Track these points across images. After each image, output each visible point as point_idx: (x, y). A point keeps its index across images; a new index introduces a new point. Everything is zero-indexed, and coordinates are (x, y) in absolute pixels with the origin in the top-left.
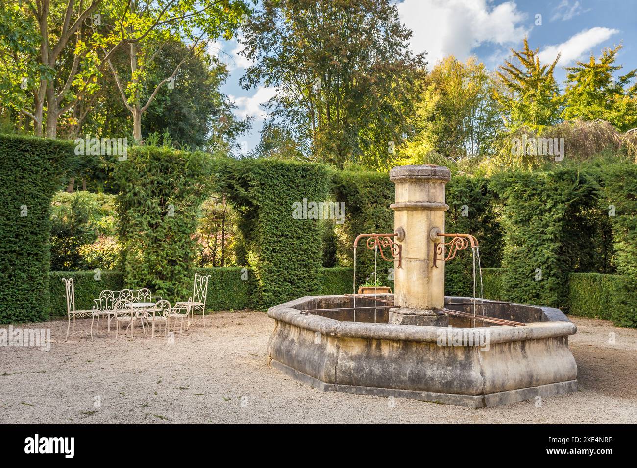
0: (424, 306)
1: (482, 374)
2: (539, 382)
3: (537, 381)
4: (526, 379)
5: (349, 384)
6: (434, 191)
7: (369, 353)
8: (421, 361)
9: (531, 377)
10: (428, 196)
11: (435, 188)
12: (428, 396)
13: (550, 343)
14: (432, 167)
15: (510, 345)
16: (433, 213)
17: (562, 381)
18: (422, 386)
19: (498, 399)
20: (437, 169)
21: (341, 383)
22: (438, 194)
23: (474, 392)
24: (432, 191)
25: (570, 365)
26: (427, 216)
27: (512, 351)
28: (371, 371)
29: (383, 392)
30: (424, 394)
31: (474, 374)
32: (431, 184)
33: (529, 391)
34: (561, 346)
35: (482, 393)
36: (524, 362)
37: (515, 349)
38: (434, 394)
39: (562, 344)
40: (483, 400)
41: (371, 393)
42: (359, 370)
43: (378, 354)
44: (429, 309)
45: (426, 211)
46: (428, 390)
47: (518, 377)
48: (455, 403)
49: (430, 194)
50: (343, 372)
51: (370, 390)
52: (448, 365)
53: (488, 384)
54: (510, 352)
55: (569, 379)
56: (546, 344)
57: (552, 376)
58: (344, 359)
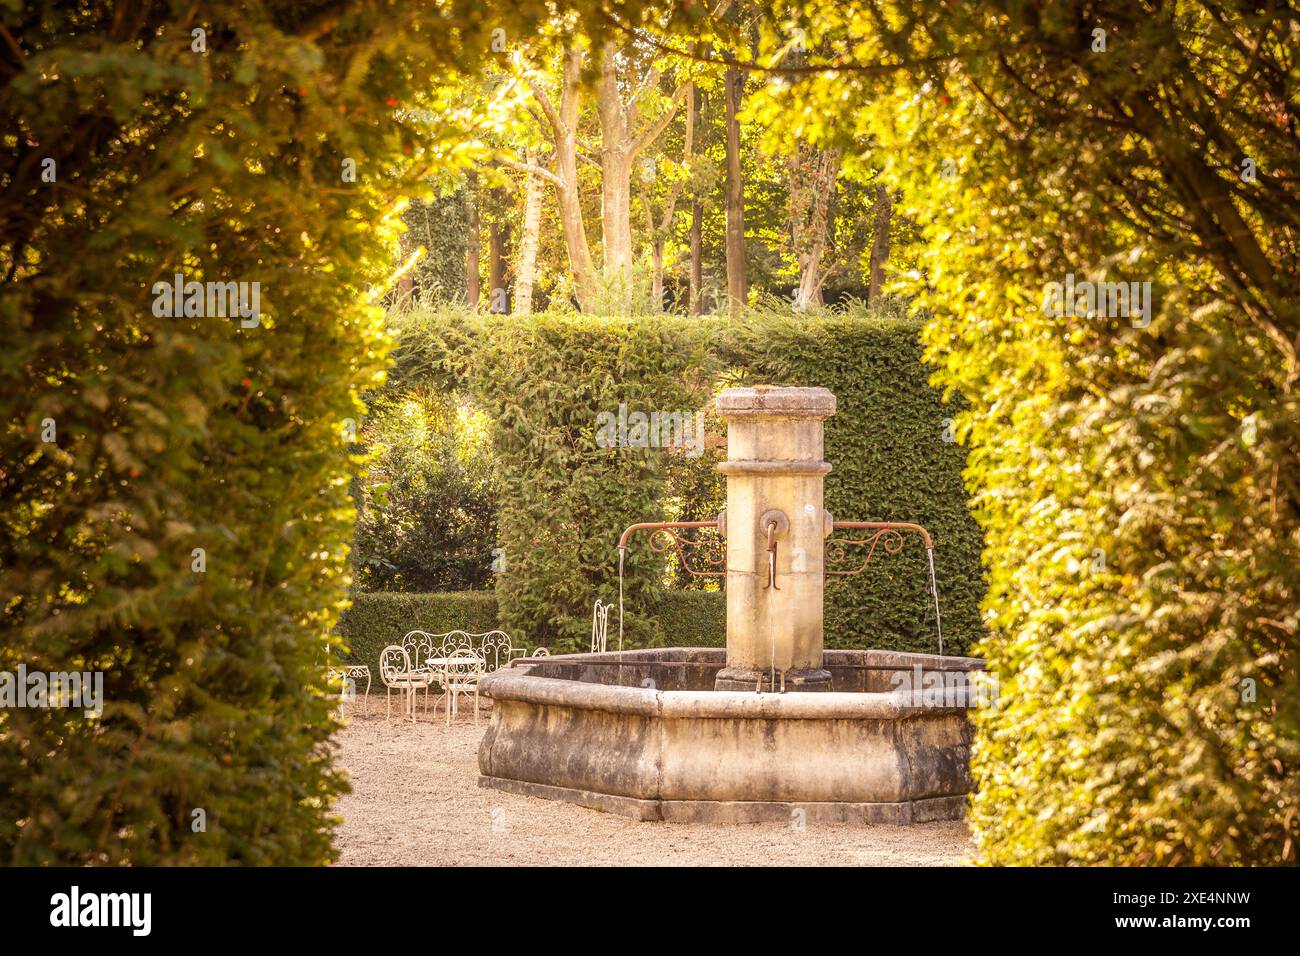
0: (750, 663)
1: (659, 765)
2: (793, 795)
3: (789, 792)
4: (760, 786)
5: (506, 776)
6: (770, 438)
7: (533, 727)
8: (587, 742)
9: (774, 783)
10: (756, 448)
11: (773, 431)
12: (590, 798)
13: (842, 728)
14: (759, 391)
15: (736, 724)
16: (768, 481)
17: (860, 800)
18: (583, 782)
19: (691, 812)
20: (767, 396)
21: (497, 775)
22: (780, 444)
23: (640, 793)
24: (765, 438)
25: (881, 773)
26: (756, 488)
27: (742, 735)
28: (529, 755)
29: (541, 790)
30: (585, 794)
31: (645, 764)
32: (762, 424)
33: (767, 808)
34: (871, 737)
35: (658, 798)
36: (765, 756)
37: (751, 732)
38: (596, 795)
39: (876, 733)
40: (658, 809)
41: (528, 792)
42: (516, 753)
43: (542, 729)
44: (758, 670)
45: (752, 480)
46: (591, 789)
47: (740, 780)
48: (620, 810)
49: (762, 445)
50: (499, 757)
51: (529, 788)
52: (617, 748)
53: (667, 783)
54: (737, 736)
55: (877, 799)
56: (830, 731)
57: (828, 788)
58: (503, 735)
